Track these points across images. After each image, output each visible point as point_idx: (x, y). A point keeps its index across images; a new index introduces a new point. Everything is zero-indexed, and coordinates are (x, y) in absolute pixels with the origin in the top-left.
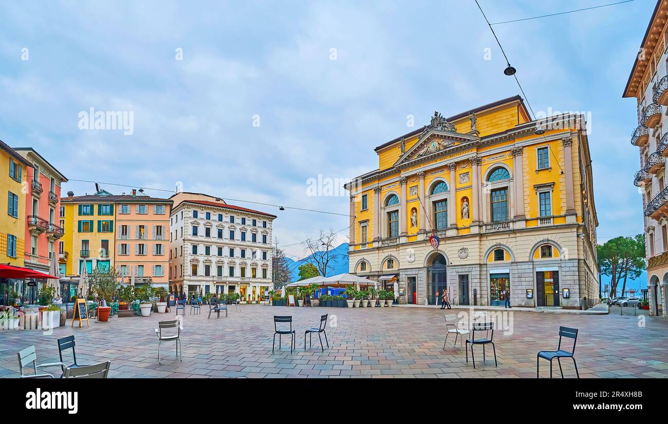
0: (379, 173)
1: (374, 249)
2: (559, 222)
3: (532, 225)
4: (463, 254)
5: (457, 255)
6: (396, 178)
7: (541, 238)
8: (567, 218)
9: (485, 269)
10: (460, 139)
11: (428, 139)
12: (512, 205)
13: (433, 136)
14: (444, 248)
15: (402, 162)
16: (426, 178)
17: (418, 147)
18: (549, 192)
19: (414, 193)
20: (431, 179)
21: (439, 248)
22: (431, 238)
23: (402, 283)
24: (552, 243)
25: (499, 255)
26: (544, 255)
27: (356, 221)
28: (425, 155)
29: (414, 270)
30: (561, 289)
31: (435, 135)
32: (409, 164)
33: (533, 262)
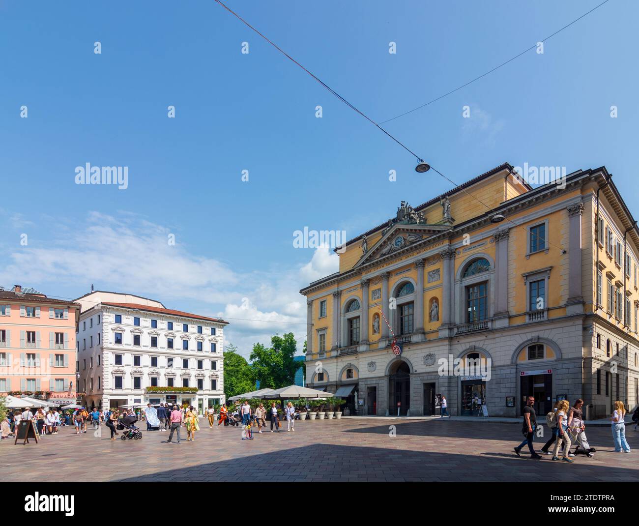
0: (338, 276)
1: (332, 357)
2: (558, 314)
4: (430, 361)
5: (422, 362)
6: (356, 282)
8: (568, 308)
10: (429, 231)
11: (392, 234)
12: (492, 301)
13: (398, 231)
14: (408, 355)
15: (363, 263)
17: (381, 246)
18: (544, 280)
19: (376, 297)
20: (395, 281)
21: (402, 356)
22: (394, 344)
23: (362, 393)
24: (543, 341)
26: (531, 356)
27: (314, 328)
28: (388, 253)
29: (374, 379)
30: (554, 395)
31: (399, 229)
32: (370, 265)
33: (517, 365)
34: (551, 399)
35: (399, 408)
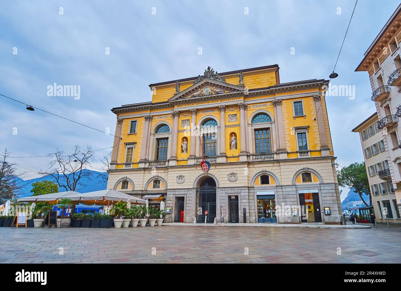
0: (152, 104)
1: (139, 169)
2: (316, 155)
3: (293, 157)
4: (233, 178)
5: (227, 179)
6: (169, 111)
7: (302, 167)
8: (322, 152)
9: (253, 191)
10: (231, 88)
11: (202, 85)
12: (274, 141)
13: (207, 83)
14: (214, 172)
15: (177, 99)
16: (198, 115)
17: (193, 90)
18: (305, 133)
19: (185, 125)
20: (203, 116)
21: (209, 172)
22: (203, 163)
23: (169, 202)
24: (311, 171)
25: (265, 179)
26: (304, 180)
27: (122, 142)
28: (198, 96)
29: (182, 190)
30: (321, 208)
31: (208, 83)
32: (183, 101)
33: (296, 186)
34: (320, 210)
35: (206, 216)
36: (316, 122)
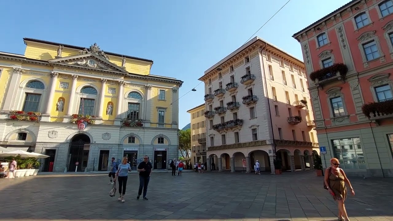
2: (169, 127)
3: (154, 126)
4: (107, 137)
5: (101, 137)
7: (159, 133)
8: (173, 125)
9: (121, 147)
10: (115, 68)
12: (142, 114)
14: (90, 131)
16: (79, 81)
18: (164, 112)
19: (64, 87)
24: (164, 136)
31: (94, 57)
33: (153, 145)
34: (166, 161)
35: (77, 166)
36: (172, 105)
